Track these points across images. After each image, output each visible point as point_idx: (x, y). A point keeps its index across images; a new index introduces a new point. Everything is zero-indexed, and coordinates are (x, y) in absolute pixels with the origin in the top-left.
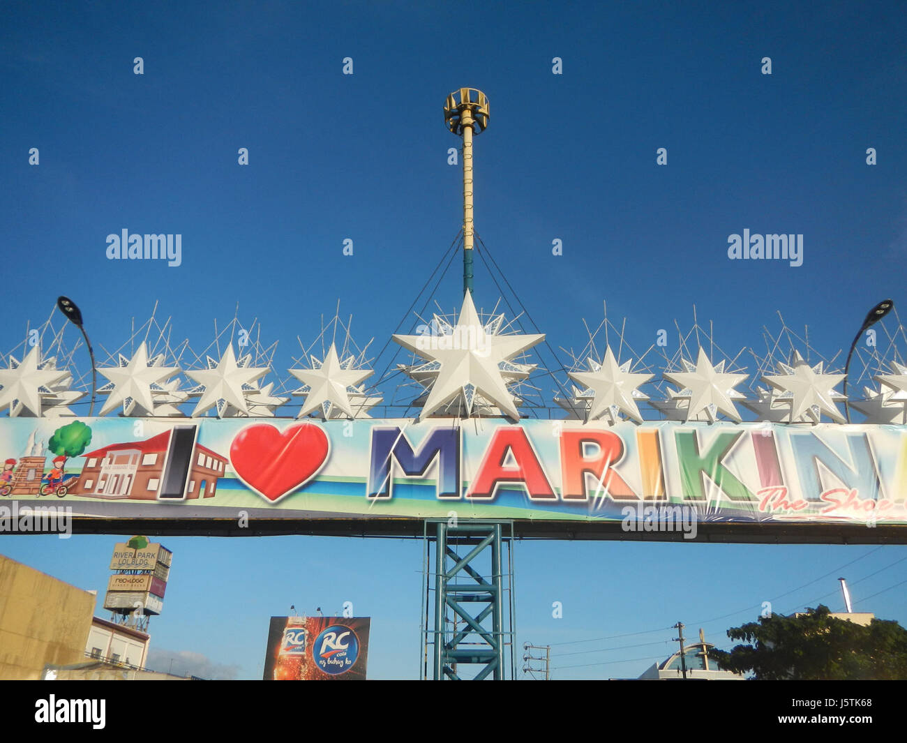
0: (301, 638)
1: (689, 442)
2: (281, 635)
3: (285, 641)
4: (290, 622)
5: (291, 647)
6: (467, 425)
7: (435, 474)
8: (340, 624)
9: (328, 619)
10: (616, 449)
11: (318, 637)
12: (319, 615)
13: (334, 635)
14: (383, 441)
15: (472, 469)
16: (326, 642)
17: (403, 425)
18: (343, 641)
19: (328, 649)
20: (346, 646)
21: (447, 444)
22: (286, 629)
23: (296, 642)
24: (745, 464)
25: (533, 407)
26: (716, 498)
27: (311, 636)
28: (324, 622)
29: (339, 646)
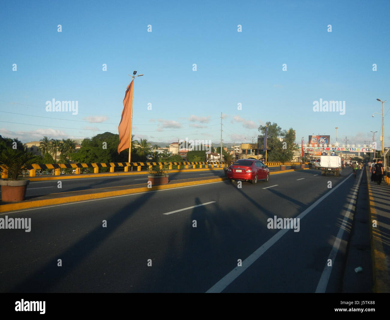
0: (315, 139)
1: (347, 148)
2: (311, 139)
3: (312, 140)
4: (313, 136)
5: (313, 141)
6: (336, 148)
7: (335, 150)
8: (324, 137)
9: (321, 136)
10: (343, 149)
11: (319, 139)
12: (319, 135)
13: (322, 139)
14: (333, 148)
15: (337, 150)
16: (321, 140)
17: (333, 147)
18: (324, 140)
19: (321, 141)
20: (325, 141)
21: (335, 148)
22: (312, 138)
23: (314, 140)
24: (349, 149)
25: (339, 147)
26: (348, 151)
27: (317, 139)
28: (320, 136)
29: (323, 141)
